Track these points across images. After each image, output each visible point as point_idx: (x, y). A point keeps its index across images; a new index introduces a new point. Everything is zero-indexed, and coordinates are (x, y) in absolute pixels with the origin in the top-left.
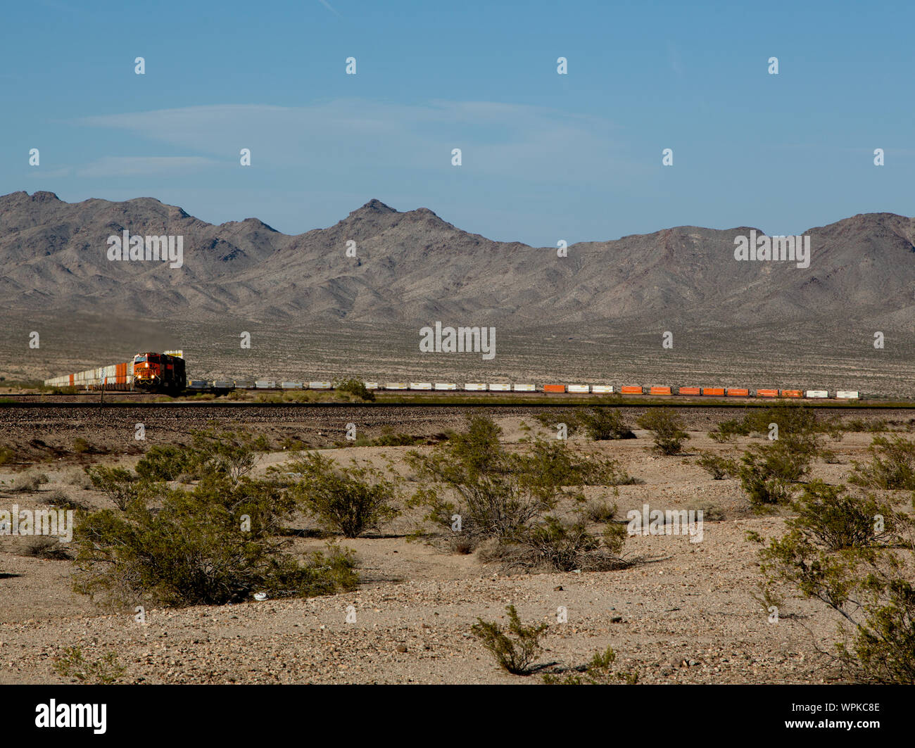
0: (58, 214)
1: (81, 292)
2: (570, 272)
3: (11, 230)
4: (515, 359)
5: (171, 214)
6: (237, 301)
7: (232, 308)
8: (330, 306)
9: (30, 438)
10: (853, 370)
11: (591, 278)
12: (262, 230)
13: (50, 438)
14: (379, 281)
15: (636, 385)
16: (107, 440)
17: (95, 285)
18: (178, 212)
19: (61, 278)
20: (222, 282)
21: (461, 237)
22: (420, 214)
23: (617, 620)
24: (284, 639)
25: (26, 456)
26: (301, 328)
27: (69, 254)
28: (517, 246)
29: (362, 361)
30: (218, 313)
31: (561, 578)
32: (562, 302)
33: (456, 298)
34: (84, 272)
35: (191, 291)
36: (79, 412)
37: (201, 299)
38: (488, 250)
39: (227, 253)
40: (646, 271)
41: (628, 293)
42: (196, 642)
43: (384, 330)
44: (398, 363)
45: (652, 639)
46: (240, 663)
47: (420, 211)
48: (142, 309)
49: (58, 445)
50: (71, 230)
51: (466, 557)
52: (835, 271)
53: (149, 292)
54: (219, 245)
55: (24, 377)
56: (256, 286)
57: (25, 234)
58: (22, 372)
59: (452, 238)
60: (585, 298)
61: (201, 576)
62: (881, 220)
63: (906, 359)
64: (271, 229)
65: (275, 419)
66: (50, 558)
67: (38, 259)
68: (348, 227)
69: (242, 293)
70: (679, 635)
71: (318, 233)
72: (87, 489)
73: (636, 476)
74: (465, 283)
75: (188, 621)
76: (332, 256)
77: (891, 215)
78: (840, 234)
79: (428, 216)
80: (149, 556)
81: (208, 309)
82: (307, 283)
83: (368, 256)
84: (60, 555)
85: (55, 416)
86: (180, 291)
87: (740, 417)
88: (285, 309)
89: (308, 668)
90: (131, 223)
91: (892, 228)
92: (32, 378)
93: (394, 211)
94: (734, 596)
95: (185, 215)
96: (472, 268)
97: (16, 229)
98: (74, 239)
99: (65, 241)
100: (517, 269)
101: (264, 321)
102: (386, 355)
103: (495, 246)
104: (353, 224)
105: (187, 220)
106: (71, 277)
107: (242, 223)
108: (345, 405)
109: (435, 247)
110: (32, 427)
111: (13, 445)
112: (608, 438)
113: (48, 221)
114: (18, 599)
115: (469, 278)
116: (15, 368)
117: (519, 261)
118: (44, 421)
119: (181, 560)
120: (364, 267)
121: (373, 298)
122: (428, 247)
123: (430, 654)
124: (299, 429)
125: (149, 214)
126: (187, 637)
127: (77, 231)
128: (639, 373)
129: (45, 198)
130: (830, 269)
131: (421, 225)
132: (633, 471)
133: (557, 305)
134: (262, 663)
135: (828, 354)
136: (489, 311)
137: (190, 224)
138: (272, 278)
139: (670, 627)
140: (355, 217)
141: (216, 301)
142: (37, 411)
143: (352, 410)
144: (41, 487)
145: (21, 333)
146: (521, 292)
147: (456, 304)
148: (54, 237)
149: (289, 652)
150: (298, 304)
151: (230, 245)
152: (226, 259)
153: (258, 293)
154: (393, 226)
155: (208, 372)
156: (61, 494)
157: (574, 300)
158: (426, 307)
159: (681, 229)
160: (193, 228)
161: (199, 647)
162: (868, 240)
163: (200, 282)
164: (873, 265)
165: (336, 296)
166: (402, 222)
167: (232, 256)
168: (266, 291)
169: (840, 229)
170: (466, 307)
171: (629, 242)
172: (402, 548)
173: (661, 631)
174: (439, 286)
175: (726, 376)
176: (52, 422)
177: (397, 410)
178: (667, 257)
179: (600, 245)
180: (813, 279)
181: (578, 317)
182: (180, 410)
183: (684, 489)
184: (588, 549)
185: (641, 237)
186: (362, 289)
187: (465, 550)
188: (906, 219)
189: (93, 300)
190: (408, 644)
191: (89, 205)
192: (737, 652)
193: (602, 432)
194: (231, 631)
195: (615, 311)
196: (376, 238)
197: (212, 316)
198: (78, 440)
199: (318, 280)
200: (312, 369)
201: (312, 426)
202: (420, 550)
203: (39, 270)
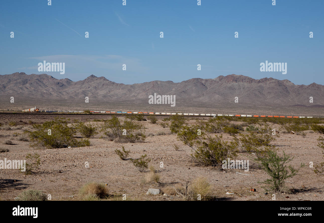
0: (25, 77)
1: (30, 93)
2: (133, 89)
3: (15, 80)
4: (121, 107)
5: (49, 77)
6: (63, 95)
7: (62, 96)
8: (83, 96)
9: (19, 120)
10: (191, 109)
11: (137, 91)
12: (69, 81)
13: (24, 120)
14: (93, 91)
15: (146, 112)
16: (36, 121)
17: (33, 91)
18: (51, 77)
19: (26, 90)
20: (60, 91)
21: (110, 82)
22: (102, 78)
23: (145, 151)
24: (75, 154)
25: (19, 124)
26: (77, 100)
27: (28, 85)
28: (122, 84)
29: (89, 107)
30: (59, 97)
31: (132, 144)
32: (131, 96)
33: (109, 95)
34: (31, 89)
35: (54, 93)
36: (30, 115)
37: (56, 94)
38: (116, 85)
39: (61, 85)
40: (149, 89)
41: (145, 94)
42: (56, 154)
43: (94, 101)
44: (97, 107)
45: (152, 154)
46: (66, 158)
47: (102, 77)
48: (43, 96)
49: (25, 122)
50: (28, 80)
51: (112, 142)
52: (188, 90)
53: (45, 93)
54: (60, 84)
55: (18, 110)
56: (67, 92)
57: (18, 81)
58: (17, 109)
59: (108, 83)
60: (136, 95)
61: (57, 143)
62: (198, 79)
63: (202, 107)
64: (70, 80)
65: (71, 117)
66: (24, 141)
67: (21, 86)
68: (87, 80)
69: (64, 93)
70: (157, 153)
71: (80, 81)
72: (32, 129)
73: (147, 127)
74: (111, 91)
75: (54, 151)
76: (83, 86)
77: (200, 79)
78: (189, 82)
79: (103, 78)
80: (46, 139)
81: (57, 96)
82: (78, 91)
83: (91, 86)
84: (26, 141)
85: (25, 116)
86: (51, 93)
87: (168, 117)
88: (73, 96)
89: (80, 159)
90: (41, 79)
91: (200, 81)
92: (19, 110)
93: (97, 77)
94: (169, 147)
95: (52, 77)
96: (113, 88)
97: (16, 80)
98: (29, 82)
99: (27, 82)
100: (122, 89)
101: (69, 99)
102: (94, 106)
103: (117, 84)
104: (88, 79)
105: (53, 78)
106: (28, 90)
107: (64, 79)
108: (86, 114)
109: (105, 84)
110: (20, 118)
111: (16, 122)
112: (141, 121)
113: (23, 78)
114: (17, 149)
115: (112, 91)
116: (16, 108)
117: (122, 87)
118: (22, 117)
119: (53, 140)
120: (90, 88)
121: (92, 94)
122: (103, 84)
123: (106, 156)
124: (76, 119)
125: (45, 77)
126: (54, 153)
127: (29, 80)
128: (147, 110)
129: (22, 74)
130: (187, 89)
131: (102, 80)
132: (146, 126)
133: (130, 96)
134: (70, 158)
135: (186, 106)
136: (116, 97)
137: (53, 79)
138: (71, 90)
139: (156, 152)
140: (88, 78)
141: (59, 95)
142: (21, 115)
143: (87, 115)
144: (22, 128)
145: (17, 101)
146: (123, 93)
147: (109, 96)
148: (24, 82)
149: (76, 156)
150: (76, 95)
151: (62, 84)
152: (61, 86)
153: (68, 93)
154: (96, 80)
155: (57, 109)
156: (26, 130)
157: (134, 95)
158: (103, 96)
159: (156, 81)
160: (54, 80)
161: (57, 155)
162: (195, 83)
163: (55, 91)
164: (196, 88)
165: (84, 94)
166: (98, 79)
167: (62, 86)
168: (69, 93)
169: (189, 81)
170: (111, 96)
171: (145, 84)
172: (99, 140)
173: (154, 153)
174: (105, 92)
175: (165, 110)
176: (24, 117)
177: (97, 115)
178: (153, 87)
179: (139, 84)
180: (183, 91)
181: (134, 98)
182: (51, 115)
183: (157, 130)
184: (138, 139)
185: (147, 82)
186: (89, 92)
187: (112, 140)
188: (203, 79)
189: (33, 94)
190: (101, 155)
191: (32, 75)
192: (170, 157)
193: (140, 120)
194: (64, 152)
195: (142, 97)
196: (93, 82)
197: (58, 98)
198: (30, 121)
199: (80, 91)
200: (79, 108)
201: (79, 118)
202: (102, 140)
203: (21, 88)
